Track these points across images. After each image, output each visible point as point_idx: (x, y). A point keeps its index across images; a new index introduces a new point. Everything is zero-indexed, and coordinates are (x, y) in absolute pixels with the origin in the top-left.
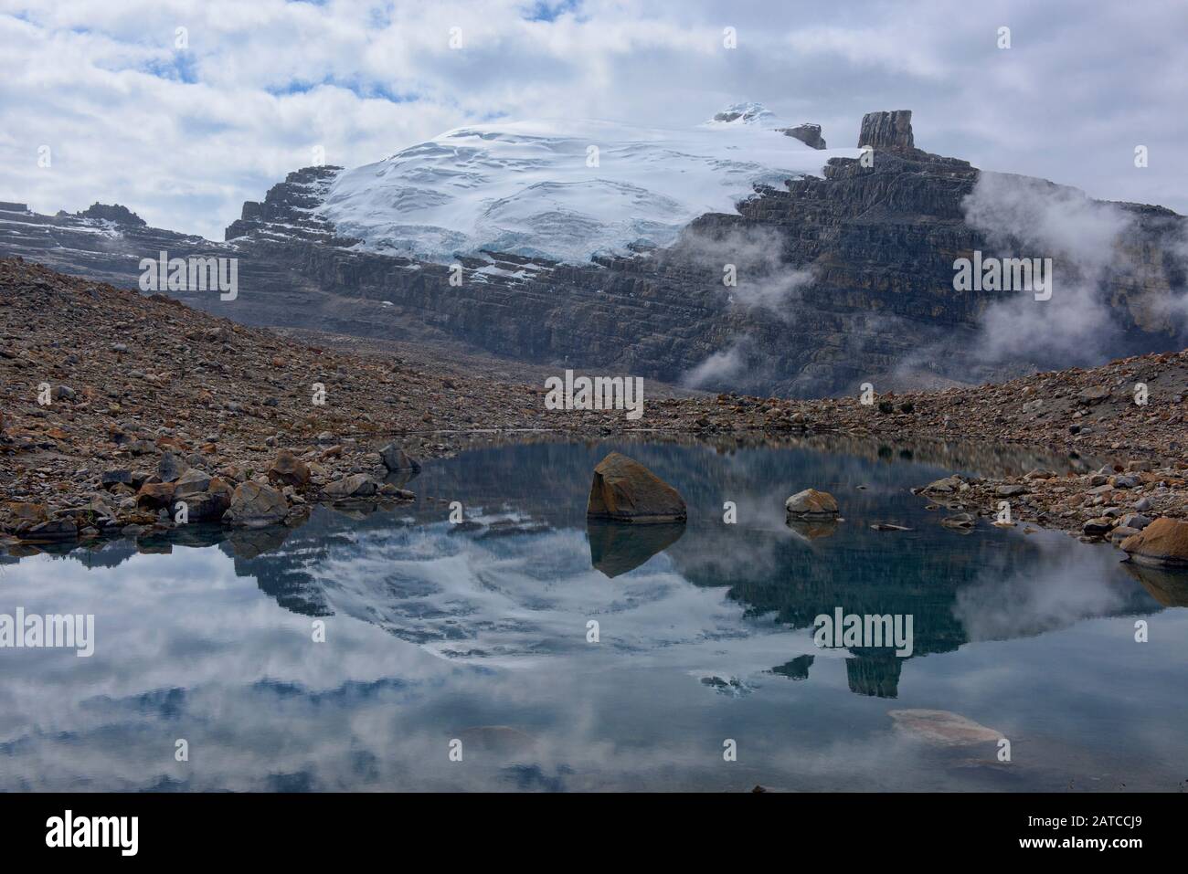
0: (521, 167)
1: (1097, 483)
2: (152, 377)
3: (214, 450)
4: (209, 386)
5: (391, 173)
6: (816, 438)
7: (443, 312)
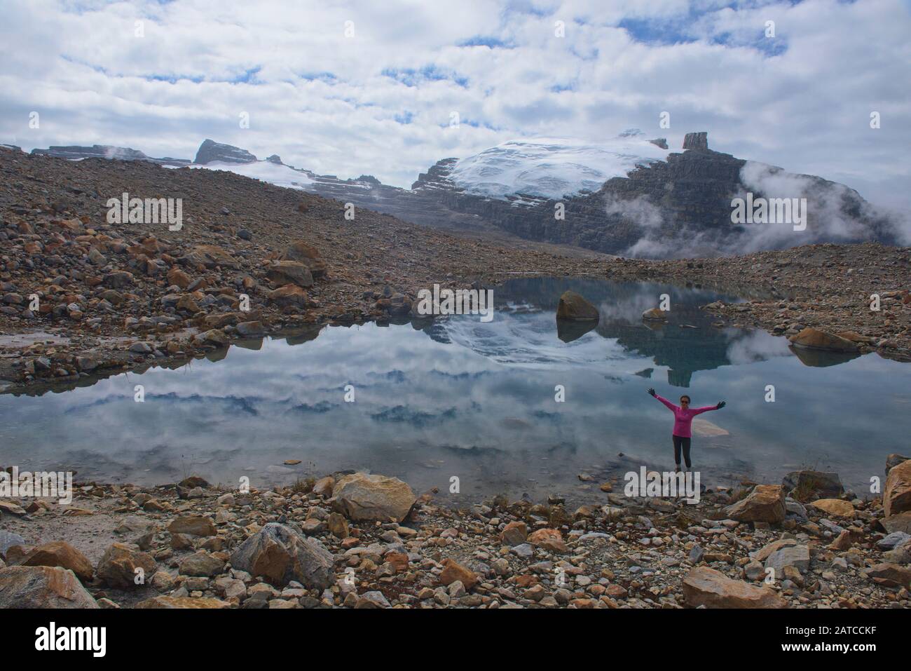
0: (534, 158)
1: (782, 307)
2: (382, 248)
3: (405, 282)
4: (405, 252)
5: (479, 161)
6: (658, 278)
7: (499, 219)
